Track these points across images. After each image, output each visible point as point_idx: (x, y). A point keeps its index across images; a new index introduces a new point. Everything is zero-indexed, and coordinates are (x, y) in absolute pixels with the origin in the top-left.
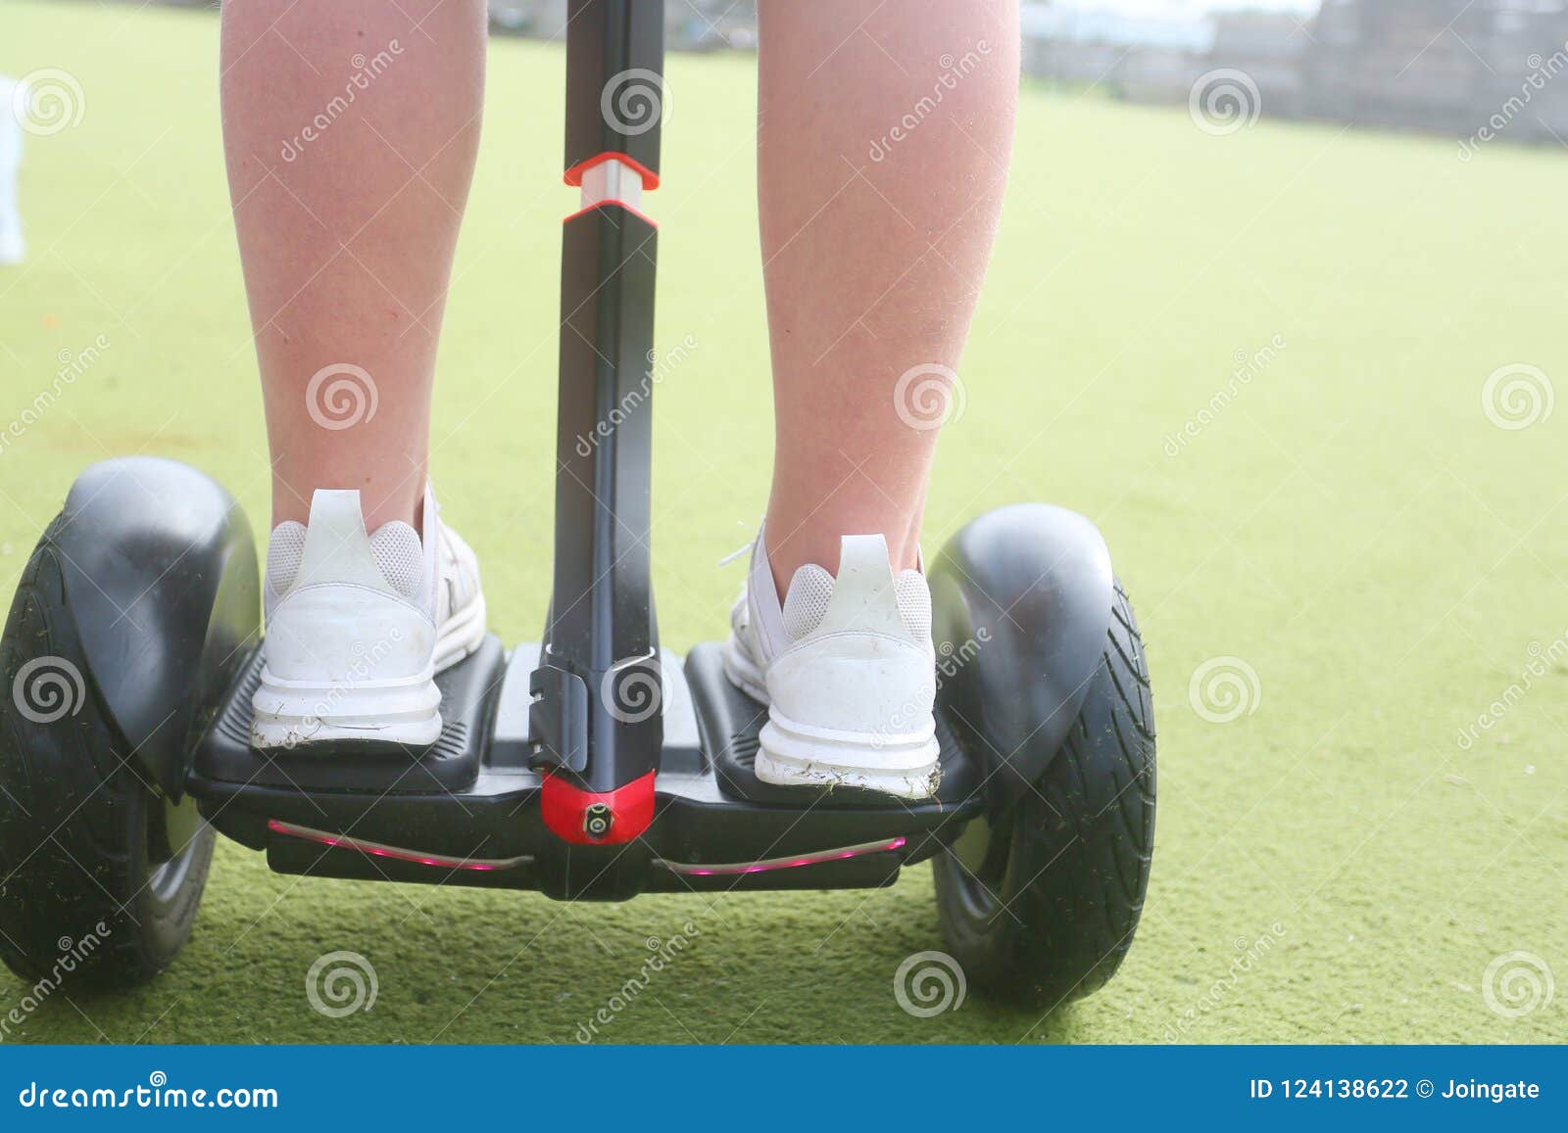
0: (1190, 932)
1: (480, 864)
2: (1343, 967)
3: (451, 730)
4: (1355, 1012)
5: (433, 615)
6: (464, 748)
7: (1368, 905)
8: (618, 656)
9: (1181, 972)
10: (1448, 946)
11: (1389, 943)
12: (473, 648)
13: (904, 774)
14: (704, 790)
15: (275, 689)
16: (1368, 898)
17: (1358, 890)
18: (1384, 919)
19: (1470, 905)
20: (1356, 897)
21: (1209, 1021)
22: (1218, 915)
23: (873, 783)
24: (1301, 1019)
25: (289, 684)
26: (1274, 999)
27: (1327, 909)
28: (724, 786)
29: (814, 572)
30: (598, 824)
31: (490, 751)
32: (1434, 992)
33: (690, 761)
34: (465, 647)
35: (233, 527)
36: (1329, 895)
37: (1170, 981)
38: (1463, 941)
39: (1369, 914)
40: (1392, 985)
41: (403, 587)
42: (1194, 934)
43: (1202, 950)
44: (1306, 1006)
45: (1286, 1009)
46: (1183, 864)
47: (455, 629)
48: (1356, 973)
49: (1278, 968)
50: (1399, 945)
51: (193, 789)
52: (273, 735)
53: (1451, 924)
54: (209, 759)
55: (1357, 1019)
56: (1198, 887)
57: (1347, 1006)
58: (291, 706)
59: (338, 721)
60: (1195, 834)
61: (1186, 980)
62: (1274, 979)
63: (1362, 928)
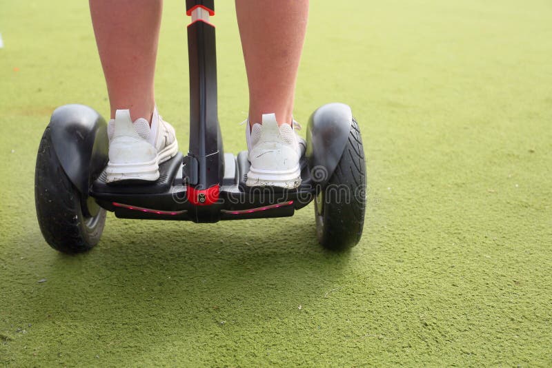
0: (401, 246)
1: (173, 213)
2: (450, 254)
3: (162, 177)
4: (452, 267)
5: (155, 145)
6: (166, 181)
7: (460, 233)
8: (207, 153)
9: (398, 259)
10: (484, 244)
11: (465, 245)
12: (173, 155)
13: (286, 182)
14: (235, 190)
15: (113, 167)
16: (460, 231)
17: (457, 229)
18: (464, 237)
19: (492, 231)
20: (456, 231)
21: (406, 273)
22: (411, 240)
23: (276, 185)
24: (435, 270)
25: (115, 165)
26: (427, 265)
27: (446, 236)
28: (240, 188)
29: (257, 125)
30: (203, 200)
31: (173, 182)
32: (478, 259)
33: (232, 182)
34: (170, 155)
35: (100, 123)
36: (447, 232)
37: (394, 262)
38: (490, 242)
39: (459, 236)
40: (465, 258)
41: (144, 137)
42: (403, 247)
43: (405, 252)
44: (437, 266)
45: (431, 268)
46: (401, 225)
47: (167, 150)
48: (454, 255)
49: (429, 255)
50: (469, 245)
51: (91, 194)
52: (111, 179)
53: (486, 237)
54: (96, 187)
55: (453, 269)
56: (405, 232)
57: (450, 265)
58: (115, 171)
59: (128, 174)
60: (405, 215)
61: (400, 261)
62: (428, 259)
63: (457, 241)
